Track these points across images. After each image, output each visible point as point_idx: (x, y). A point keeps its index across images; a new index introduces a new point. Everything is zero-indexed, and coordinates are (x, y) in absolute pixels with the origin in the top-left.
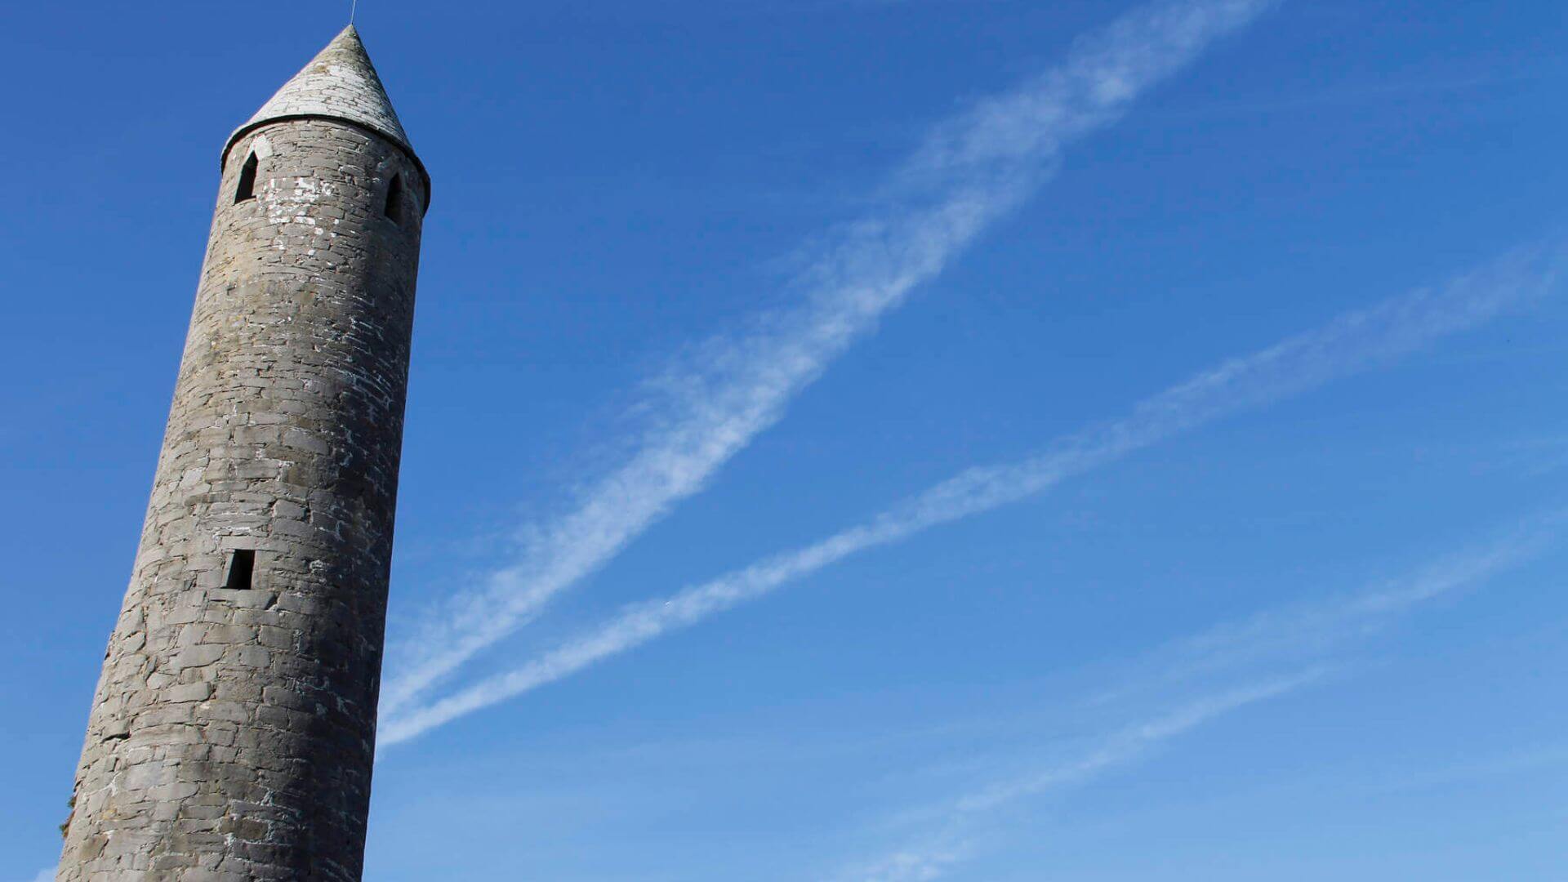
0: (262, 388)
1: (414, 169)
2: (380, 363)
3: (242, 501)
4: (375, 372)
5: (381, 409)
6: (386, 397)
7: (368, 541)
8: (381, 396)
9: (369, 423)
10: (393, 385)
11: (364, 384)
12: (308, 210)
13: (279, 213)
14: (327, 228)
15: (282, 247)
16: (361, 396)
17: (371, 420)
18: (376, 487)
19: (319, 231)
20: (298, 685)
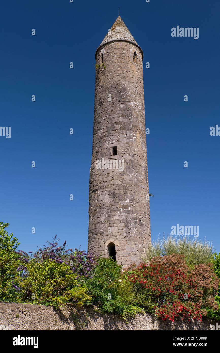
0: (112, 109)
3: (112, 136)
5: (139, 110)
7: (140, 141)
10: (141, 103)
16: (134, 107)
17: (137, 112)
18: (140, 128)
20: (130, 175)
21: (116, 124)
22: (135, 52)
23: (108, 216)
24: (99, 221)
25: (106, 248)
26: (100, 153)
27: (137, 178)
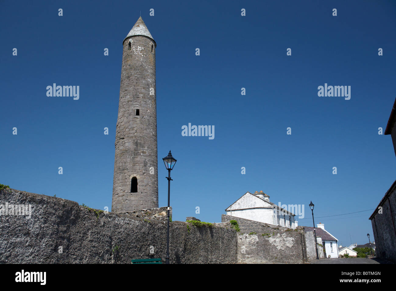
3: (136, 101)
7: (154, 107)
12: (140, 52)
13: (136, 52)
14: (144, 55)
19: (142, 55)
20: (148, 130)
21: (139, 94)
22: (152, 45)
23: (133, 158)
24: (125, 161)
25: (131, 180)
26: (127, 112)
27: (152, 133)
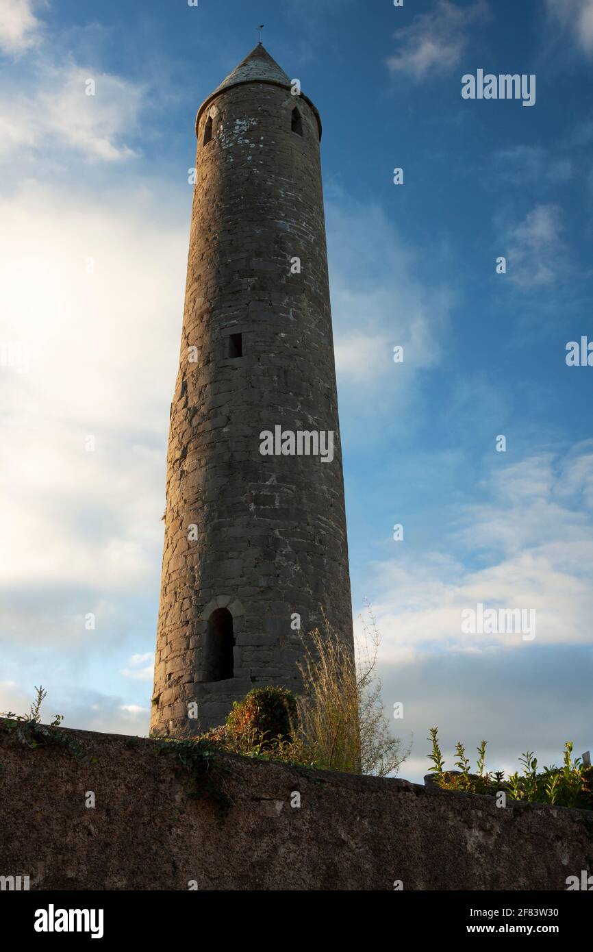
0: (232, 240)
1: (306, 105)
2: (303, 215)
3: (229, 307)
4: (300, 220)
5: (308, 242)
6: (311, 235)
7: (313, 320)
8: (308, 235)
9: (302, 250)
10: (314, 229)
11: (295, 228)
12: (244, 136)
13: (227, 142)
14: (257, 142)
15: (232, 160)
16: (294, 235)
17: (303, 248)
18: (313, 289)
19: (252, 145)
20: (281, 409)
21: (242, 276)
25: (206, 626)
